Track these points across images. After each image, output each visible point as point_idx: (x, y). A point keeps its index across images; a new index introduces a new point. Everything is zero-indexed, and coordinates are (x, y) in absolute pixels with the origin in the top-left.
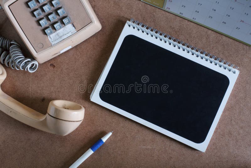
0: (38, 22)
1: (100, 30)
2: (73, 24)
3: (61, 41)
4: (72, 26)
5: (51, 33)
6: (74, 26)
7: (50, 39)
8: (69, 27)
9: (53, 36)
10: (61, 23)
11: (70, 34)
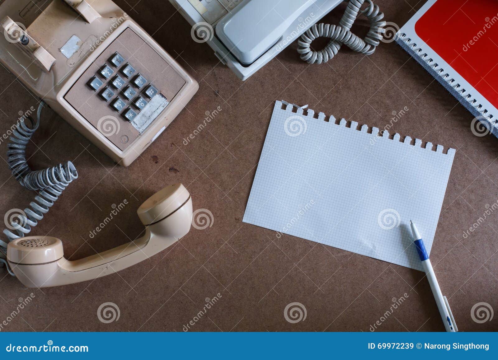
0: (111, 106)
1: (197, 90)
2: (161, 94)
3: (151, 123)
4: (161, 97)
5: (135, 116)
6: (163, 96)
7: (135, 126)
8: (157, 100)
9: (137, 119)
10: (144, 98)
11: (161, 109)
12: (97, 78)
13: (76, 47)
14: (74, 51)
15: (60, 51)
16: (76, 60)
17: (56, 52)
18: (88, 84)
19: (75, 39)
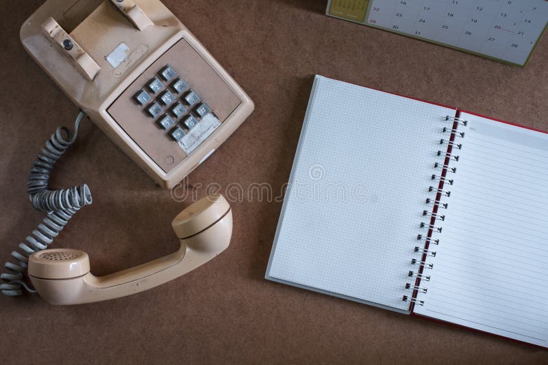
0: (158, 124)
1: (252, 110)
2: (213, 113)
3: (200, 144)
4: (213, 116)
5: (183, 135)
6: (215, 116)
7: (182, 146)
8: (208, 119)
9: (185, 140)
10: (194, 116)
11: (212, 130)
12: (145, 92)
13: (124, 56)
14: (122, 60)
15: (106, 59)
16: (123, 70)
17: (102, 60)
18: (134, 99)
19: (123, 46)
